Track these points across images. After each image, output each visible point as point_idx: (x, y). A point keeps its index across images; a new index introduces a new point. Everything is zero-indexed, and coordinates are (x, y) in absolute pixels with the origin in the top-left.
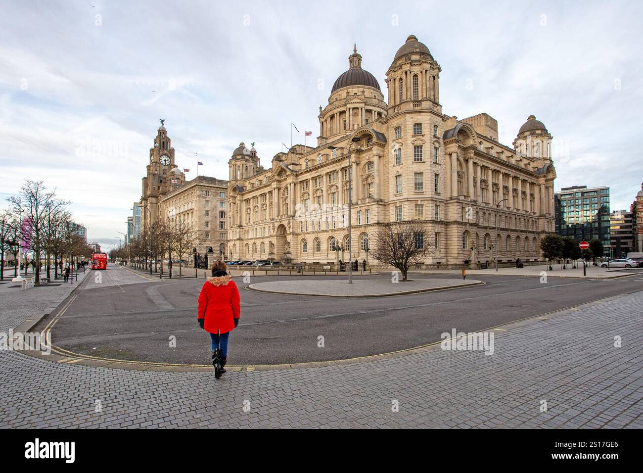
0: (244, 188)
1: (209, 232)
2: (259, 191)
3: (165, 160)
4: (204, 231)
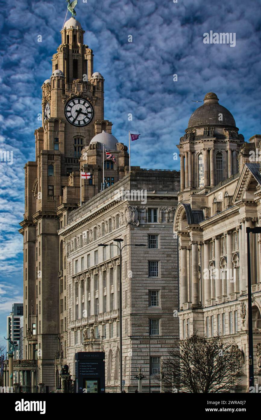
0: (204, 211)
1: (159, 316)
2: (227, 222)
3: (79, 112)
4: (145, 314)
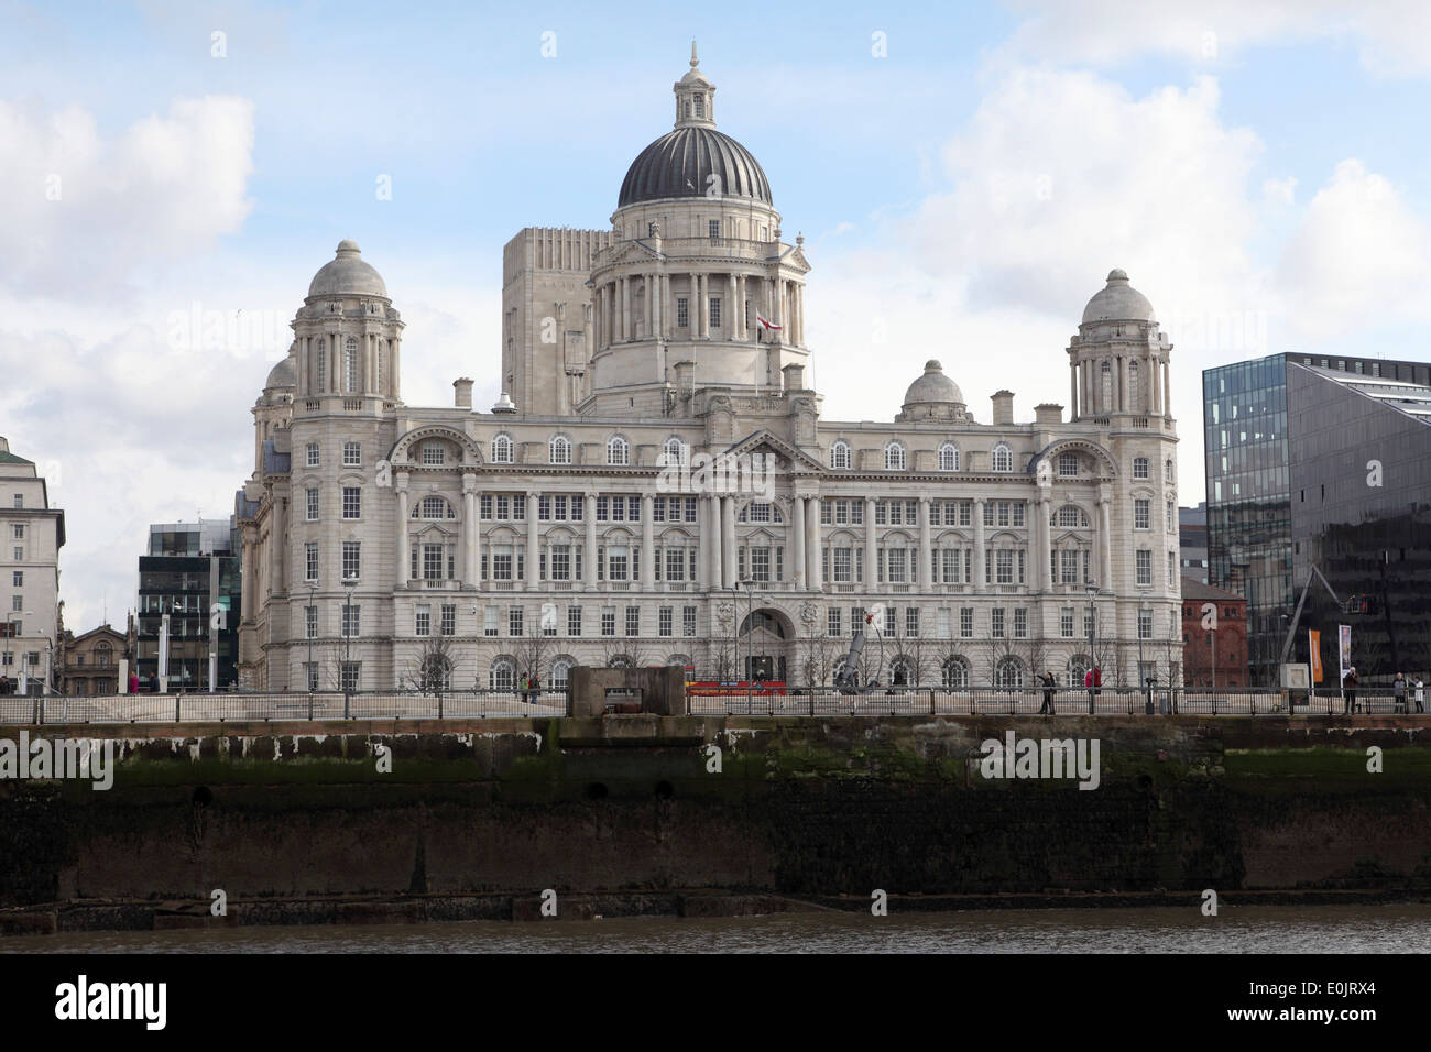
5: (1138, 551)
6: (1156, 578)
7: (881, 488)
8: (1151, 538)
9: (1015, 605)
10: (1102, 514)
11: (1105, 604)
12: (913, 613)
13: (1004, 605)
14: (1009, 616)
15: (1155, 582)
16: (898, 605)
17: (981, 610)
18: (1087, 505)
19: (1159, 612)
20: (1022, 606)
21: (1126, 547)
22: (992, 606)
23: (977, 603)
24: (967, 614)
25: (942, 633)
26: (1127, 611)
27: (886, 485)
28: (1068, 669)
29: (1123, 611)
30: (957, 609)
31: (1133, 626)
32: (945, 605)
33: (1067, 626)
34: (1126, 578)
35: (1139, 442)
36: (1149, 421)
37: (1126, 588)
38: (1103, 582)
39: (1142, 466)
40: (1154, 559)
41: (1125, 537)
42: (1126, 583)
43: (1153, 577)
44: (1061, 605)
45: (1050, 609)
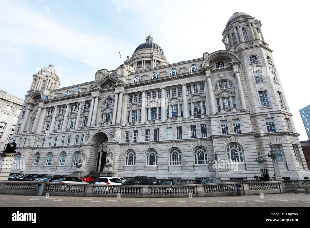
5: (259, 92)
6: (272, 102)
7: (146, 87)
8: (265, 85)
9: (201, 123)
10: (237, 80)
11: (243, 116)
12: (157, 130)
13: (195, 124)
14: (198, 128)
15: (272, 104)
16: (150, 128)
17: (185, 127)
18: (230, 78)
19: (277, 118)
20: (203, 123)
21: (252, 91)
22: (189, 124)
23: (183, 124)
24: (179, 129)
25: (169, 138)
26: (258, 120)
27: (148, 86)
28: (228, 150)
29: (257, 120)
30: (174, 127)
31: (264, 127)
32: (169, 126)
33: (225, 129)
34: (255, 104)
35: (251, 50)
36: (254, 42)
37: (256, 109)
38: (241, 107)
39: (254, 59)
40: (269, 94)
41: (251, 87)
42: (256, 107)
43: (270, 102)
44: (220, 119)
45: (215, 122)
